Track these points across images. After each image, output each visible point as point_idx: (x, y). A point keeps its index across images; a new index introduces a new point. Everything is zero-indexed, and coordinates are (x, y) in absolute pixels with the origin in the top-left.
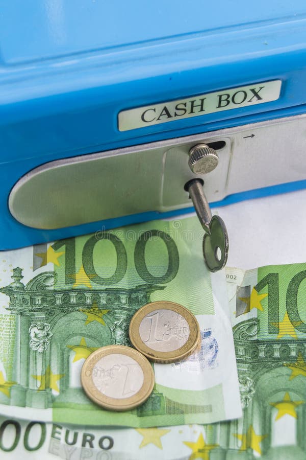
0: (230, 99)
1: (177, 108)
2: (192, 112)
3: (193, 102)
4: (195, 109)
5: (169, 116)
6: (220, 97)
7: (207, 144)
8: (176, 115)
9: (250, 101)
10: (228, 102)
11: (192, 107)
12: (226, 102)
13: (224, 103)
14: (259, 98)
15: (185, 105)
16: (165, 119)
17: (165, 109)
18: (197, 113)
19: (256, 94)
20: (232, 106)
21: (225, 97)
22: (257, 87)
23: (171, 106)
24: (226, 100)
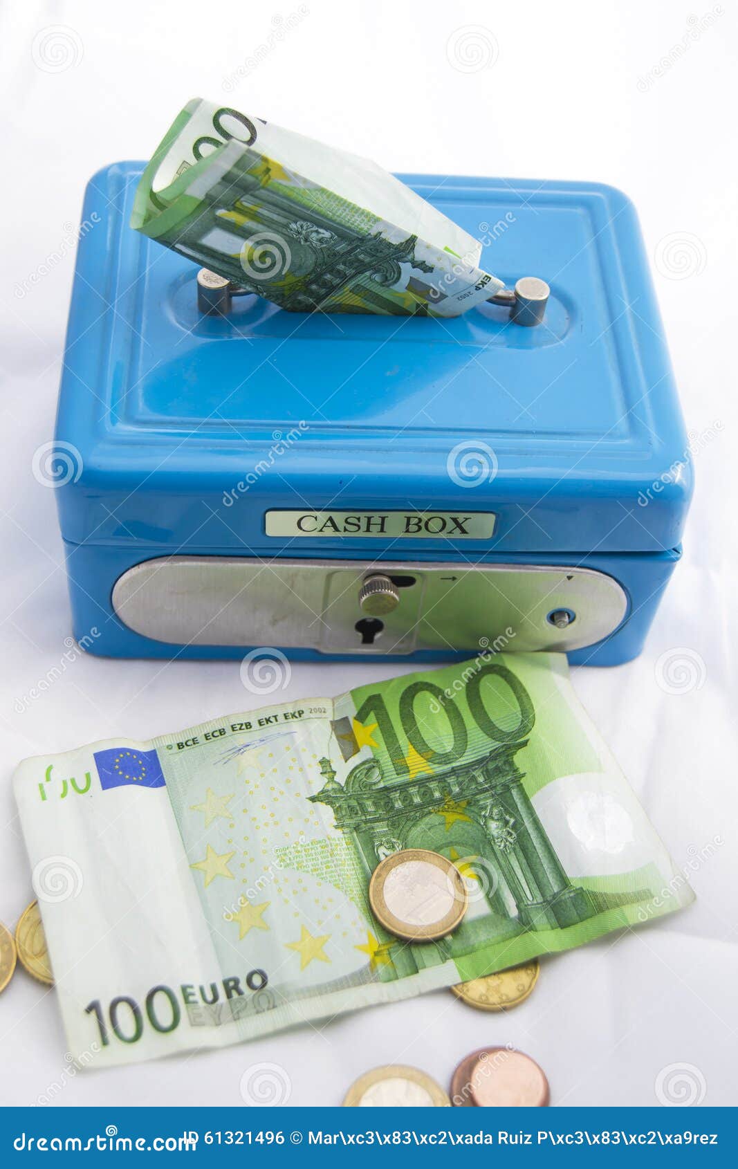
0: (422, 524)
1: (346, 521)
2: (368, 530)
3: (369, 519)
4: (372, 528)
5: (336, 529)
6: (409, 519)
7: (391, 578)
8: (345, 530)
9: (450, 532)
10: (420, 528)
11: (369, 524)
12: (416, 528)
13: (413, 528)
14: (464, 531)
15: (359, 519)
16: (329, 532)
17: (331, 519)
18: (375, 533)
19: (459, 525)
20: (423, 534)
21: (416, 521)
22: (461, 517)
23: (339, 517)
24: (417, 524)
